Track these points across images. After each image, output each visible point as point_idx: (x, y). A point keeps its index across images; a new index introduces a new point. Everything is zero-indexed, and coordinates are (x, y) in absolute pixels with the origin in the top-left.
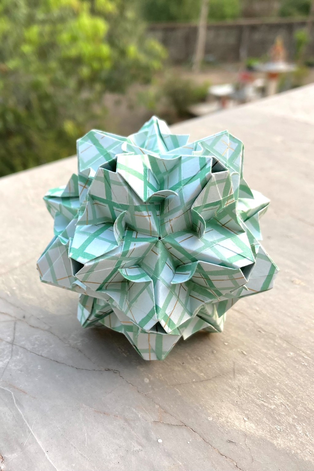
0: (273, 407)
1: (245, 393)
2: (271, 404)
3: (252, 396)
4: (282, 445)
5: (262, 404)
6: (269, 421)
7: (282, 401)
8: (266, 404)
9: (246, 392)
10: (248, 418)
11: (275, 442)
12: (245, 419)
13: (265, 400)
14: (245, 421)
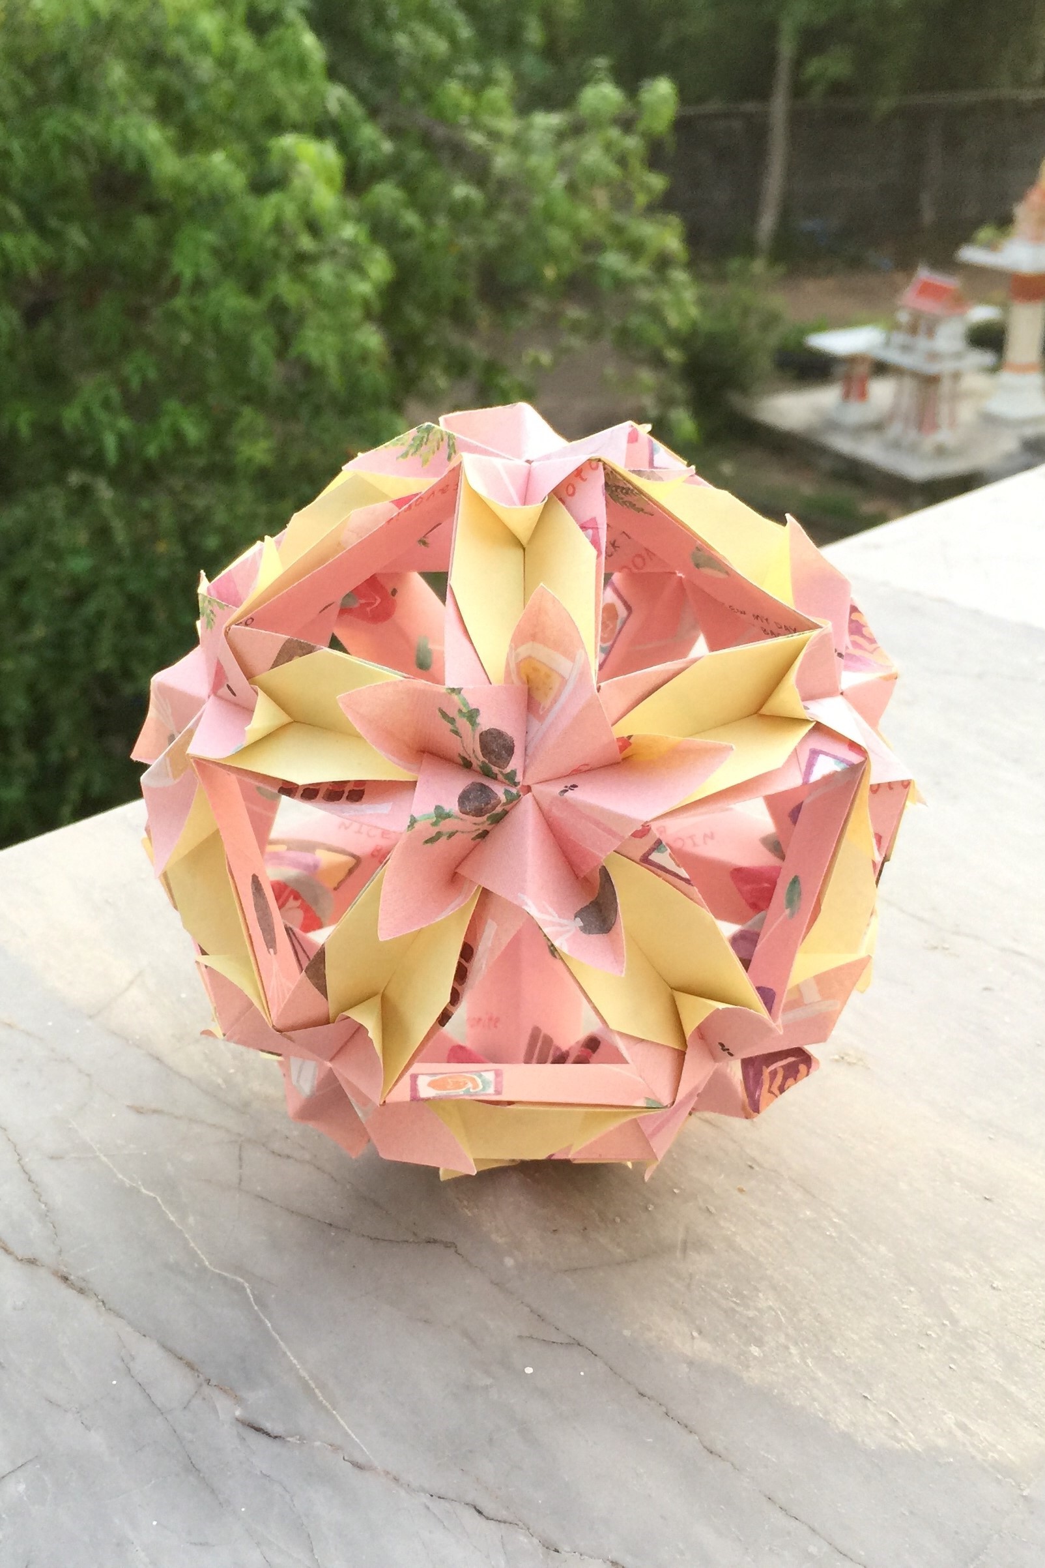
0: (751, 1314)
1: (702, 1288)
2: (747, 1307)
3: (715, 1294)
4: (756, 1381)
5: (733, 1310)
6: (740, 1337)
7: (771, 1304)
8: (738, 1309)
9: (703, 1286)
10: (700, 1333)
11: (745, 1375)
12: (695, 1334)
13: (738, 1301)
14: (693, 1338)
